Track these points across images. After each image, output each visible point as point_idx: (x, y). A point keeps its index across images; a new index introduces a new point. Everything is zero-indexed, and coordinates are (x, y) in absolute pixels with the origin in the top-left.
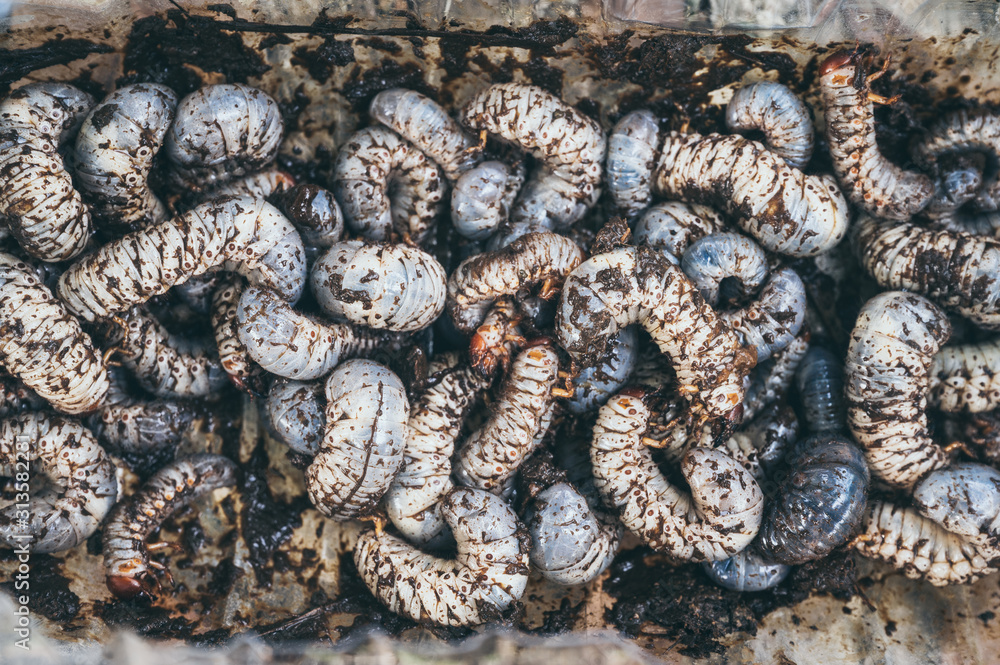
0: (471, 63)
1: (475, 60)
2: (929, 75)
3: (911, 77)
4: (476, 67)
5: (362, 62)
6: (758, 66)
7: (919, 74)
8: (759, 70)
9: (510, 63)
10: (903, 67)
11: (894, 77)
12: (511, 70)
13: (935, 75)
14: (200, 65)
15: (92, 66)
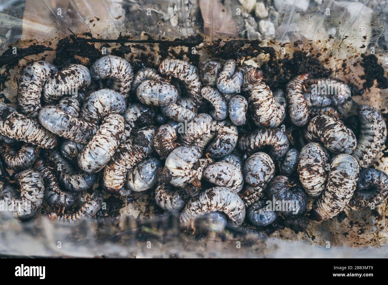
0: (169, 53)
1: (171, 52)
2: (319, 55)
3: (313, 55)
4: (171, 55)
5: (134, 54)
6: (263, 52)
7: (316, 54)
8: (263, 54)
9: (182, 52)
10: (310, 52)
11: (307, 55)
12: (182, 55)
13: (321, 55)
14: (81, 56)
15: (46, 55)
